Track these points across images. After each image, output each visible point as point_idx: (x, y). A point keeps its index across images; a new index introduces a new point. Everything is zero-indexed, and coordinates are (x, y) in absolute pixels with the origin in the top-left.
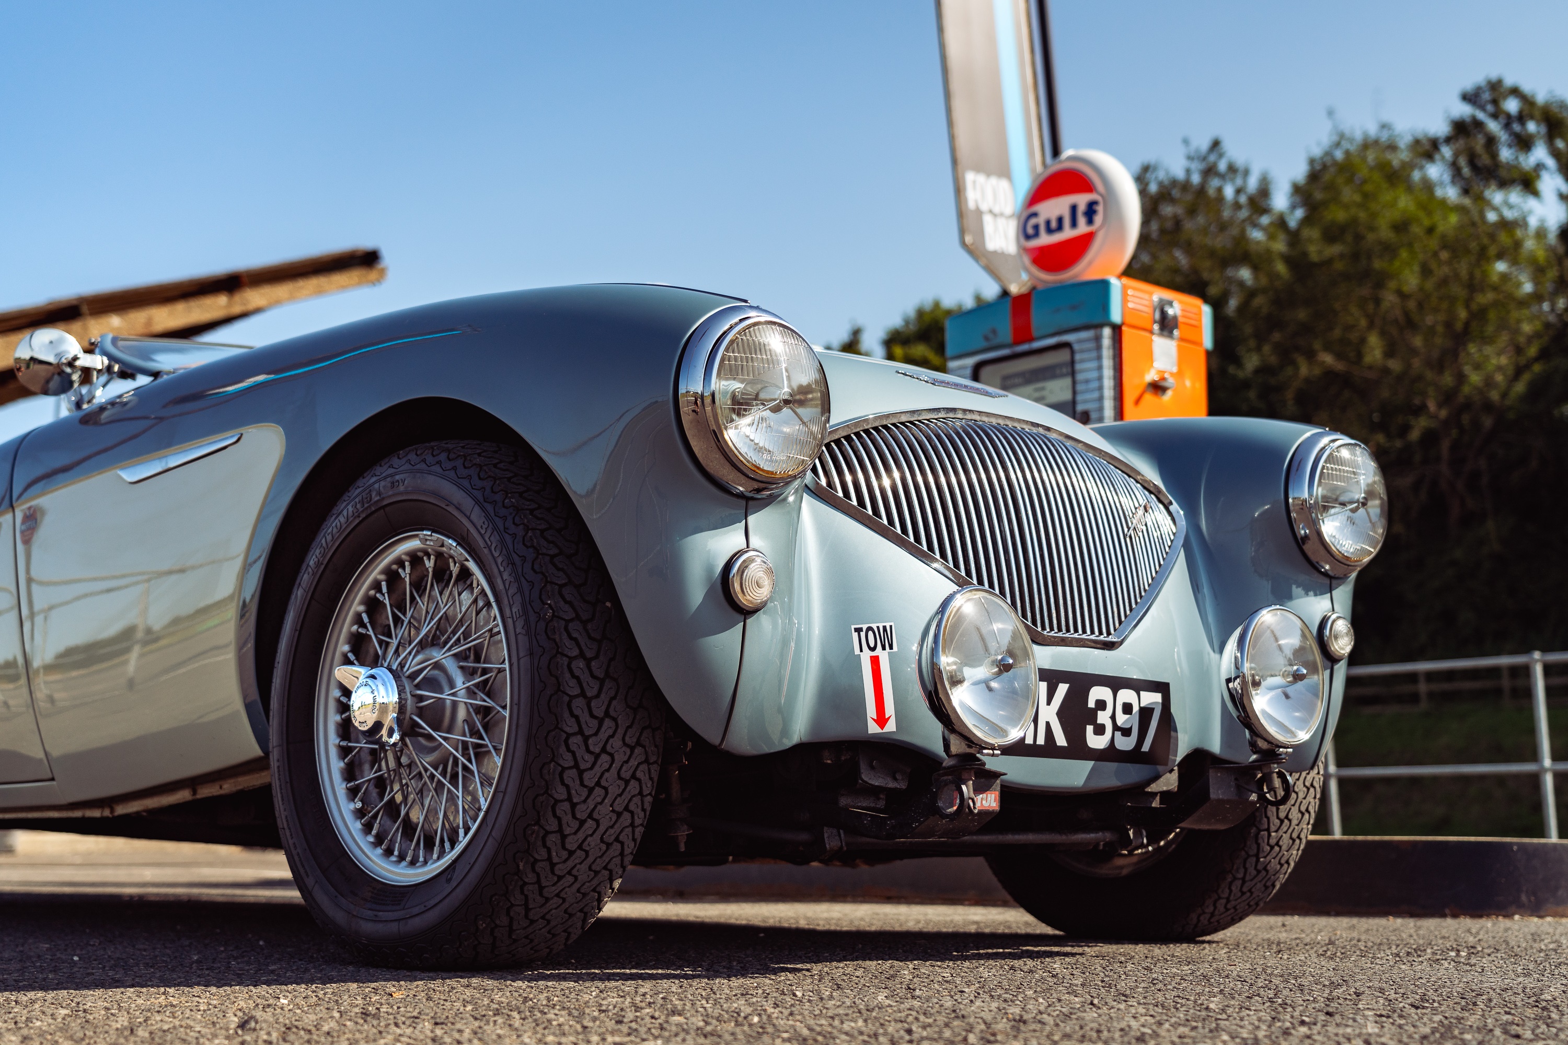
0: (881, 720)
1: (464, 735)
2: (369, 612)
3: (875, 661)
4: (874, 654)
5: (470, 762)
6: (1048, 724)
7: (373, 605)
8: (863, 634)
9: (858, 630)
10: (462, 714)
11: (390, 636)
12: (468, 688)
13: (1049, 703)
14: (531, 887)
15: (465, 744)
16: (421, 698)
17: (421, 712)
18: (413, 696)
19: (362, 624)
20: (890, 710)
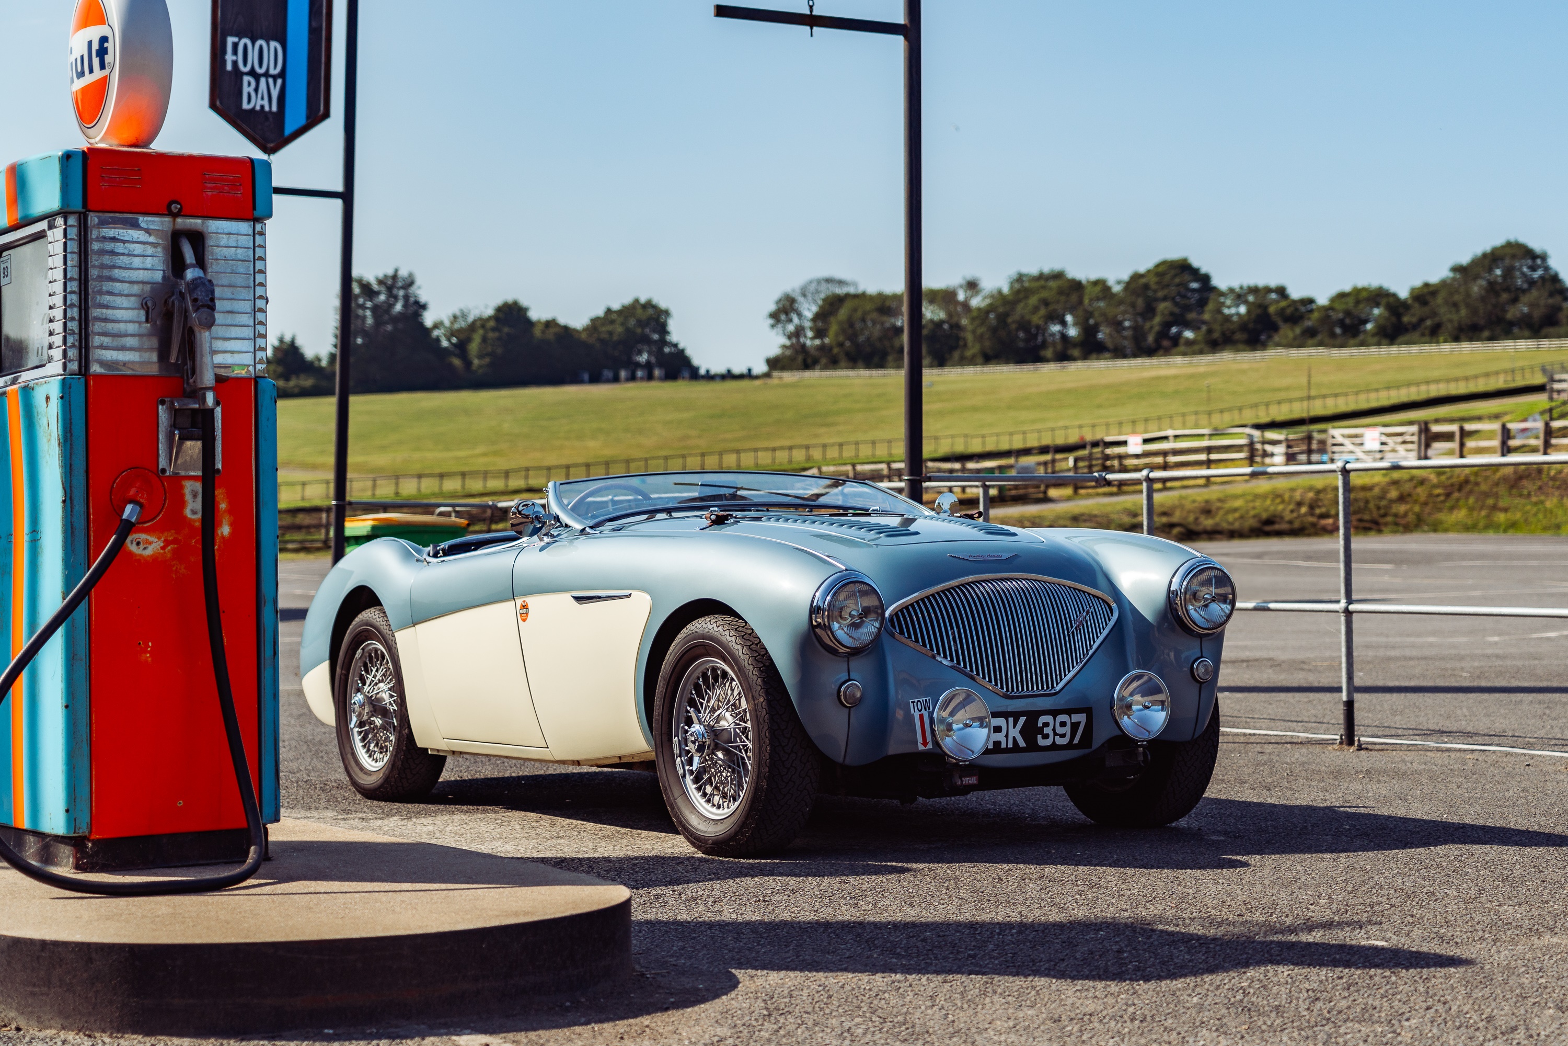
0: (925, 743)
6: (1014, 738)
13: (1014, 727)
20: (929, 738)
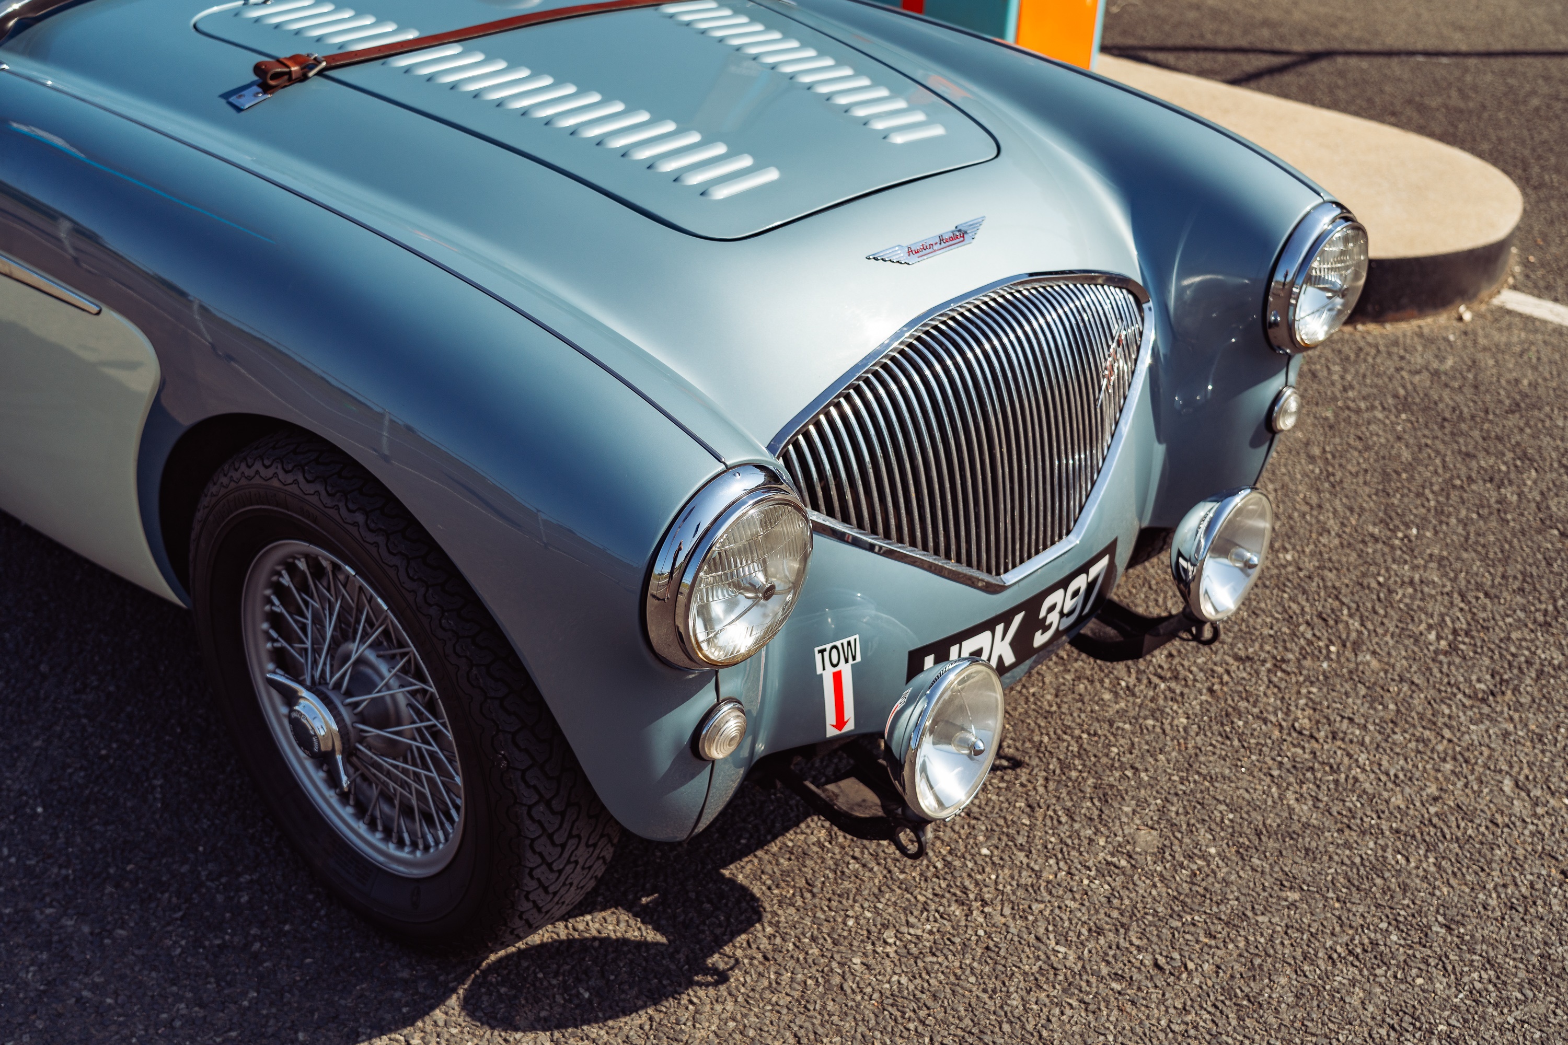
1: (414, 722)
2: (274, 626)
3: (837, 677)
4: (836, 669)
5: (430, 745)
7: (275, 620)
8: (826, 654)
9: (822, 652)
10: (402, 701)
11: (303, 643)
12: (395, 675)
14: (539, 870)
15: (419, 730)
16: (356, 705)
17: (362, 718)
18: (346, 705)
19: (274, 640)
